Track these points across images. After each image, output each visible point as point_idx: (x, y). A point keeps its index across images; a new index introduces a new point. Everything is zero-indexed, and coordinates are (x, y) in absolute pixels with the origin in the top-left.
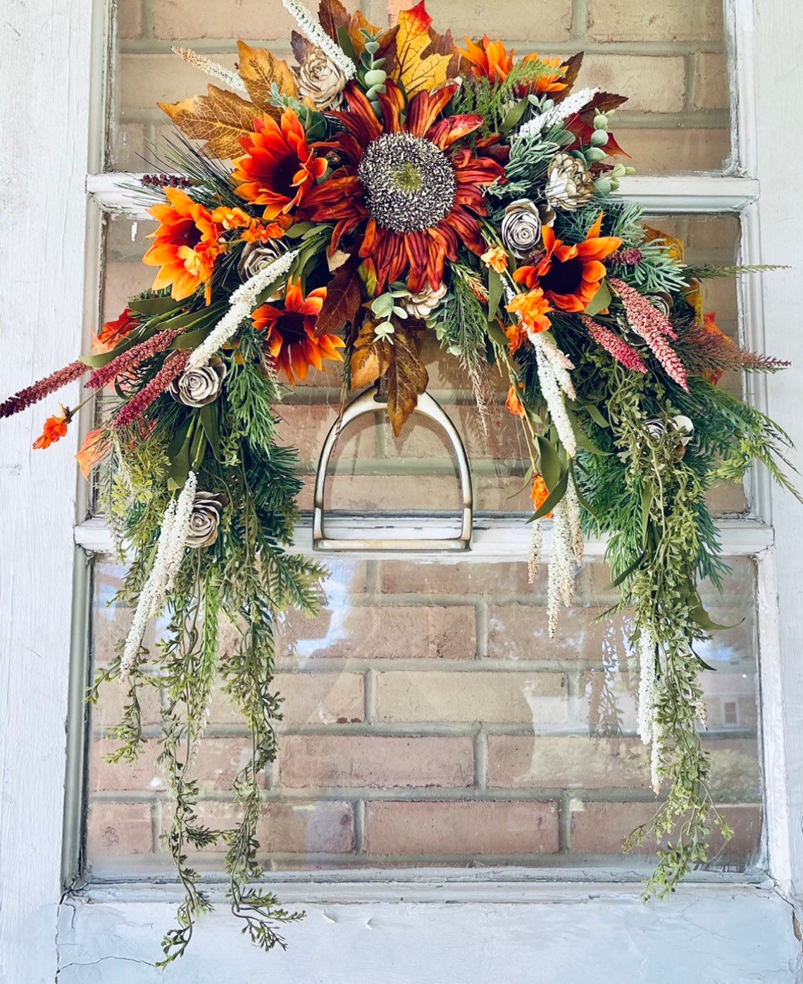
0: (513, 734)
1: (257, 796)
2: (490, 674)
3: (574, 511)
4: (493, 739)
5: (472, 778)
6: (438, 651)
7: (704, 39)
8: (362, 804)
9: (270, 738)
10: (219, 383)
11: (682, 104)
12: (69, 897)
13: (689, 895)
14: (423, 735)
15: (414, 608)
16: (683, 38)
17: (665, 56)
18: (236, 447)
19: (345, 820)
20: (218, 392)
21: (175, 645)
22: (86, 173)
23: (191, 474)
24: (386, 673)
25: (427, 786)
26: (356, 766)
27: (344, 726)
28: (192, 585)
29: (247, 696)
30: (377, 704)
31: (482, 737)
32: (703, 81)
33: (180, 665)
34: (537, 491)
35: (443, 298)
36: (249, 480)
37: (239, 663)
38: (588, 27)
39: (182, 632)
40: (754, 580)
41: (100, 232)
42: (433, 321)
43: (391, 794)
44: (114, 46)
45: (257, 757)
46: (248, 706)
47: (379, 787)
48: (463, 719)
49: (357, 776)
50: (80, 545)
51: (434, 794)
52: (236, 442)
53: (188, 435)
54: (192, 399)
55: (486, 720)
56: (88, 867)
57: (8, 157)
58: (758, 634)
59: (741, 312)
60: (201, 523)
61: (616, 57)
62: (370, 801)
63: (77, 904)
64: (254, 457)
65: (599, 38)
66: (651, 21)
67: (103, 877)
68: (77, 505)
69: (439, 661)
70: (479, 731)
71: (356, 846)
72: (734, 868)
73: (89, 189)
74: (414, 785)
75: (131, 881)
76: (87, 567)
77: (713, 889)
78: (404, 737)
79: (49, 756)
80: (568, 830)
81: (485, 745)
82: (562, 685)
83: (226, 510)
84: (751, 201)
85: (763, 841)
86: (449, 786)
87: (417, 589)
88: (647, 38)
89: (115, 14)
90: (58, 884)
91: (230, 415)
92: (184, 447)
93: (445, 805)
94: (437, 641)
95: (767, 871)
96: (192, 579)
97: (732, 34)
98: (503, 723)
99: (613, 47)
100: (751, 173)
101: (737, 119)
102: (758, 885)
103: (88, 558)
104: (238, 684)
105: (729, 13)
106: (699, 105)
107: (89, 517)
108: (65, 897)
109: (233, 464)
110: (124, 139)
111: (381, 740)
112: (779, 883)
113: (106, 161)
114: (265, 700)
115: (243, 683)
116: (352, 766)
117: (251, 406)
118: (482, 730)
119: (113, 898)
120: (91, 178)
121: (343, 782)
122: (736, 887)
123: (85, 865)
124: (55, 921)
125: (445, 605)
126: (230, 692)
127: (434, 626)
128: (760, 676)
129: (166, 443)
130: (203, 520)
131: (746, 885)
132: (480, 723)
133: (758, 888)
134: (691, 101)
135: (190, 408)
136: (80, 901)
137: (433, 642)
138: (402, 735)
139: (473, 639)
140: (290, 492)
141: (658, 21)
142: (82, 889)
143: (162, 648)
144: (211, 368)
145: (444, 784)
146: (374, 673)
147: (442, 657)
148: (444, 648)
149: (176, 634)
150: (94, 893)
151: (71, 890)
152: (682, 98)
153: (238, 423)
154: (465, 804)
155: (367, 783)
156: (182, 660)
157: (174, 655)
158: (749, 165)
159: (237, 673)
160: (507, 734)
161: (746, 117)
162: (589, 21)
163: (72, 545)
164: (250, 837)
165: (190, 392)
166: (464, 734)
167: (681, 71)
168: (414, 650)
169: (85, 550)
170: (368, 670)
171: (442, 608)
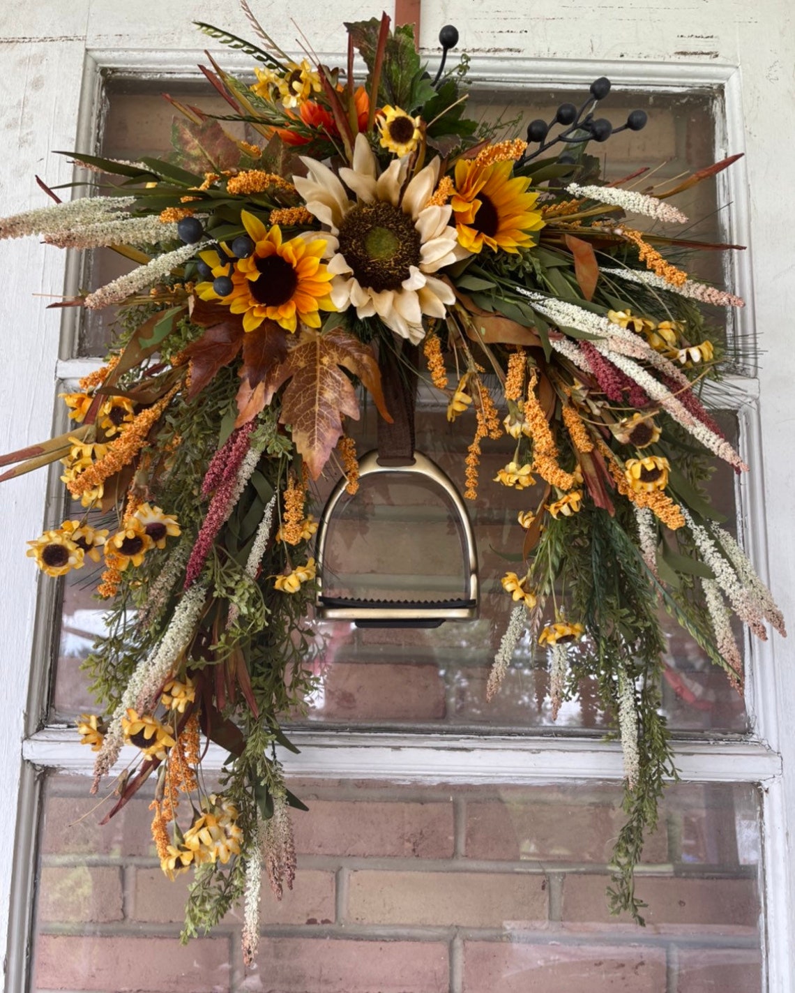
0: (490, 940)
2: (468, 874)
4: (469, 944)
5: (446, 986)
6: (414, 850)
14: (397, 938)
15: (389, 804)
22: (56, 358)
24: (359, 872)
26: (325, 971)
27: (313, 927)
30: (348, 904)
31: (458, 942)
40: (759, 808)
48: (439, 923)
49: (327, 982)
50: (28, 761)
55: (464, 924)
58: (764, 870)
59: (739, 515)
68: (27, 717)
69: (413, 861)
70: (455, 936)
73: (61, 374)
76: (35, 783)
78: (377, 940)
81: (461, 951)
82: (543, 888)
84: (750, 400)
94: (413, 840)
97: (727, 227)
98: (480, 929)
100: (750, 371)
101: (733, 314)
103: (38, 772)
105: (722, 205)
107: (41, 728)
110: (100, 322)
111: (353, 943)
113: (80, 345)
116: (321, 971)
118: (458, 935)
120: (62, 364)
121: (311, 987)
127: (410, 823)
128: (766, 916)
132: (457, 927)
137: (408, 841)
138: (374, 939)
139: (451, 838)
146: (346, 872)
147: (417, 856)
148: (421, 847)
155: (337, 988)
158: (747, 363)
160: (484, 940)
163: (19, 761)
166: (438, 939)
168: (389, 849)
169: (34, 765)
170: (340, 868)
171: (419, 805)
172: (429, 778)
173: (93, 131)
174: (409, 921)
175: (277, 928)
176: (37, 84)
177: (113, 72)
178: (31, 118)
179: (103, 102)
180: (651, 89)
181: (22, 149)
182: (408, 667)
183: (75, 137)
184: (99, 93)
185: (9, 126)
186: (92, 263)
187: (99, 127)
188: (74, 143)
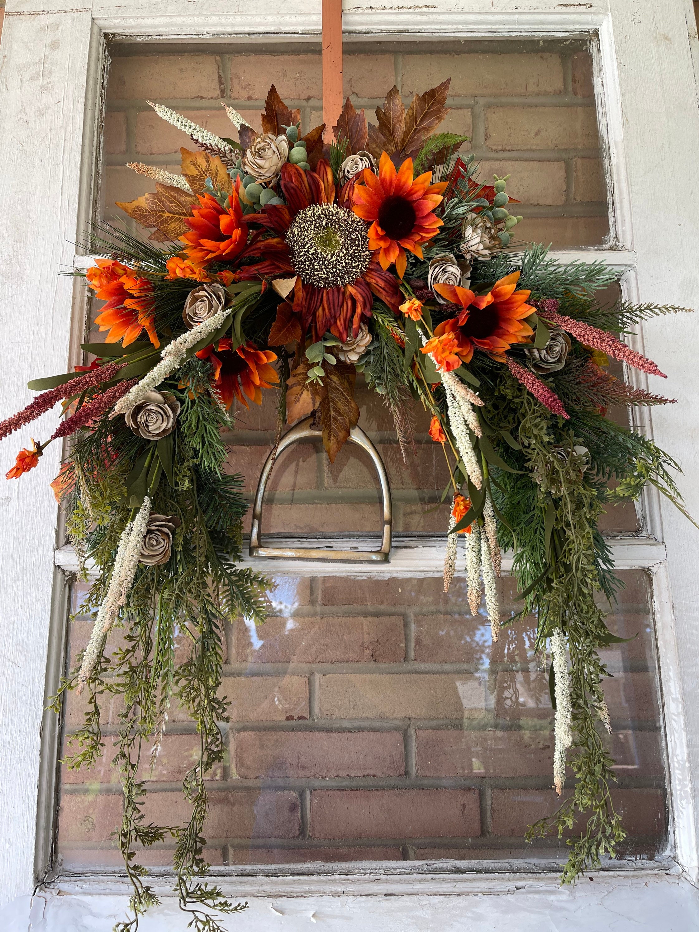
0: (437, 728)
1: (204, 796)
2: (417, 675)
3: (491, 527)
4: (421, 733)
5: (403, 768)
6: (372, 656)
7: (580, 147)
8: (308, 792)
9: (217, 739)
10: (174, 418)
11: (564, 198)
12: (41, 889)
13: (606, 883)
14: (360, 730)
15: (351, 619)
16: (563, 147)
17: (549, 161)
18: (188, 474)
19: (293, 808)
20: (173, 427)
21: (131, 654)
22: (74, 254)
23: (146, 498)
24: (328, 676)
25: (364, 776)
26: (302, 759)
27: (292, 723)
28: (149, 598)
29: (197, 700)
30: (320, 703)
31: (412, 732)
32: (581, 180)
33: (135, 672)
34: (458, 509)
35: (369, 346)
36: (200, 504)
37: (189, 671)
38: (486, 140)
39: (138, 641)
40: (649, 590)
41: (86, 302)
42: (362, 365)
43: (333, 784)
44: (101, 155)
45: (205, 758)
46: (197, 711)
47: (322, 778)
48: (395, 716)
49: (304, 768)
50: (59, 567)
51: (371, 783)
52: (189, 470)
53: (146, 465)
54: (149, 432)
55: (415, 716)
56: (60, 860)
57: (10, 242)
58: (656, 639)
60: (155, 543)
61: (509, 162)
62: (315, 790)
63: (48, 896)
64: (205, 483)
65: (495, 148)
66: (537, 134)
67: (72, 870)
68: (57, 532)
69: (372, 665)
70: (409, 726)
71: (302, 832)
72: (645, 856)
73: (78, 265)
74: (353, 775)
75: (97, 874)
76: (65, 586)
77: (627, 877)
78: (344, 732)
79: (25, 758)
80: (489, 815)
81: (414, 739)
82: (480, 684)
83: (178, 531)
84: (630, 269)
85: (670, 830)
86: (383, 775)
87: (353, 602)
88: (534, 147)
89: (102, 131)
90: (31, 877)
91: (184, 447)
92: (142, 475)
93: (380, 793)
94: (371, 647)
95: (674, 858)
96: (149, 593)
98: (429, 719)
99: (507, 155)
100: (628, 246)
101: (613, 205)
102: (668, 872)
103: (67, 578)
104: (189, 689)
105: (602, 122)
106: (578, 199)
107: (68, 542)
108: (38, 889)
109: (185, 489)
111: (324, 735)
112: (686, 869)
113: (92, 244)
114: (214, 704)
115: (193, 688)
116: (299, 758)
117: (203, 436)
118: (411, 726)
119: (81, 890)
120: (79, 258)
121: (291, 772)
122: (648, 875)
123: (56, 858)
124: (28, 911)
125: (377, 615)
126: (181, 697)
127: (368, 634)
129: (126, 472)
130: (157, 541)
131: (657, 872)
132: (409, 718)
133: (667, 874)
134: (571, 196)
135: (149, 441)
136: (51, 893)
137: (368, 648)
138: (342, 730)
139: (403, 645)
140: (236, 514)
141: (543, 134)
142: (53, 882)
143: (119, 656)
144: (166, 405)
145: (379, 774)
146: (317, 676)
147: (375, 661)
148: (378, 652)
149: (133, 643)
150: (63, 886)
151: (44, 883)
152: (564, 193)
153: (191, 453)
154: (398, 792)
155: (312, 774)
156: (137, 667)
157: (130, 663)
158: (626, 239)
159: (187, 679)
160: (432, 728)
161: (621, 202)
162: (486, 135)
163: (52, 567)
164: (197, 835)
165: (148, 426)
166: (395, 729)
167: (563, 173)
168: (352, 655)
169: (63, 571)
170: (312, 673)
171: (375, 618)
172: (381, 574)
173: (99, 81)
174: (370, 716)
175: (261, 724)
176: (54, 45)
177: (114, 36)
178: (50, 71)
179: (106, 59)
180: (541, 34)
181: (44, 95)
182: (363, 506)
183: (85, 84)
184: (102, 52)
185: (32, 78)
186: (100, 182)
187: (103, 78)
188: (85, 88)
